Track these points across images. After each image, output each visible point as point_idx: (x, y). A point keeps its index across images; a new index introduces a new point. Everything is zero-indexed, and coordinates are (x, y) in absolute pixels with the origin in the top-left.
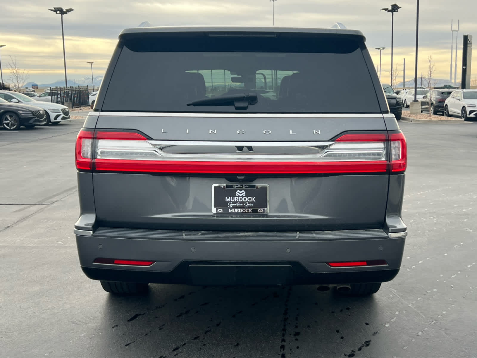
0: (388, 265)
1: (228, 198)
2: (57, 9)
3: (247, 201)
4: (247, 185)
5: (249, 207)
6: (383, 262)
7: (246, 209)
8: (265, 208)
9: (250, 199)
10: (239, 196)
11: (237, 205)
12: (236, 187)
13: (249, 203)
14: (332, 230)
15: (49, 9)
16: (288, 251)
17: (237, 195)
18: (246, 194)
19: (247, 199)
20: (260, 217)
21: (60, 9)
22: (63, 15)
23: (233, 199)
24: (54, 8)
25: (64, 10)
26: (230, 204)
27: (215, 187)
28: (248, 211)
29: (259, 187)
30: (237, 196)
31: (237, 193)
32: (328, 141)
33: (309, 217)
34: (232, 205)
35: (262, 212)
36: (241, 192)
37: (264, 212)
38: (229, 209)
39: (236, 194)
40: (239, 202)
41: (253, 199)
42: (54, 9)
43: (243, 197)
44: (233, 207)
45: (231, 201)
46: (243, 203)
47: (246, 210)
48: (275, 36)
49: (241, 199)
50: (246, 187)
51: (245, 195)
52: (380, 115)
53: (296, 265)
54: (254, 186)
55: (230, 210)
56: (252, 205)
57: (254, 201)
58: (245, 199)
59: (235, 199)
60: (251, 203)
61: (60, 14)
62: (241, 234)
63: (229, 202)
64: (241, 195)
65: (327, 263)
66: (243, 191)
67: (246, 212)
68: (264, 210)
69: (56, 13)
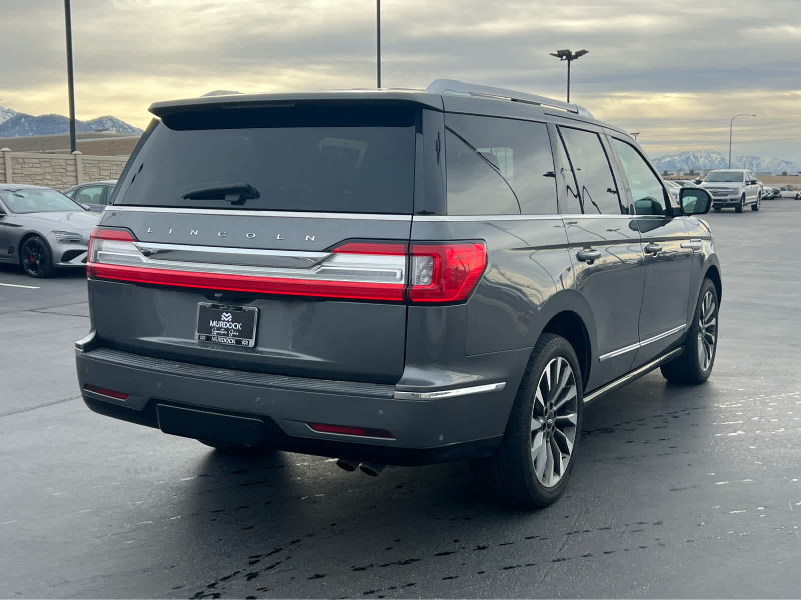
0: (395, 439)
1: (213, 322)
2: (561, 53)
3: (233, 328)
4: (234, 307)
5: (234, 336)
6: (388, 435)
7: (229, 339)
8: (250, 340)
9: (236, 326)
10: (224, 321)
11: (222, 332)
12: (223, 309)
13: (234, 330)
14: (334, 379)
15: (551, 54)
16: (258, 399)
17: (222, 319)
18: (232, 318)
19: (233, 326)
20: (242, 351)
21: (567, 53)
22: (571, 61)
23: (217, 325)
24: (558, 51)
25: (573, 54)
26: (214, 330)
27: (201, 306)
28: (231, 341)
29: (246, 311)
30: (222, 321)
31: (223, 316)
32: (323, 251)
33: (300, 357)
34: (216, 331)
35: (246, 345)
36: (227, 315)
37: (248, 345)
38: (211, 337)
39: (221, 317)
40: (224, 329)
41: (239, 326)
42: (557, 53)
43: (228, 321)
44: (218, 334)
45: (215, 327)
46: (227, 330)
47: (229, 341)
48: (294, 105)
49: (226, 325)
50: (232, 310)
51: (230, 320)
52: (409, 218)
53: (267, 419)
54: (241, 309)
55: (213, 338)
56: (237, 334)
57: (240, 328)
58: (230, 325)
59: (221, 324)
60: (237, 331)
61: (566, 59)
62: (219, 372)
63: (213, 327)
64: (226, 319)
65: (311, 424)
66: (229, 314)
67: (229, 343)
68: (249, 341)
69: (560, 59)
